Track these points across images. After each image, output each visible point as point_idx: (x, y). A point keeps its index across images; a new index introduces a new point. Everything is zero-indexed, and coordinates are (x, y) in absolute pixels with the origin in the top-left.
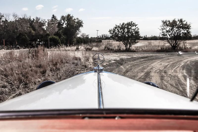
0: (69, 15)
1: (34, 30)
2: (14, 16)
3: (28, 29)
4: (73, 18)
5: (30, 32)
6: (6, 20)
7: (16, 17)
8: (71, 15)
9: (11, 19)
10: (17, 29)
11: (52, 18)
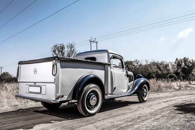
0: (185, 58)
1: (160, 70)
2: (146, 61)
3: (156, 69)
4: (189, 60)
5: (157, 72)
6: (141, 64)
7: (147, 62)
8: (187, 58)
9: (144, 63)
10: (148, 70)
11: (176, 61)
